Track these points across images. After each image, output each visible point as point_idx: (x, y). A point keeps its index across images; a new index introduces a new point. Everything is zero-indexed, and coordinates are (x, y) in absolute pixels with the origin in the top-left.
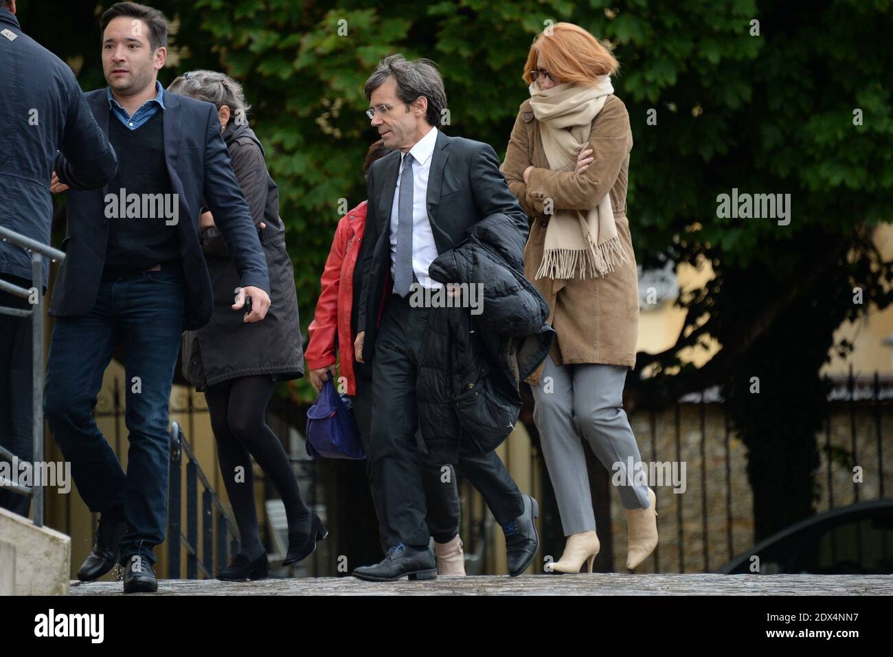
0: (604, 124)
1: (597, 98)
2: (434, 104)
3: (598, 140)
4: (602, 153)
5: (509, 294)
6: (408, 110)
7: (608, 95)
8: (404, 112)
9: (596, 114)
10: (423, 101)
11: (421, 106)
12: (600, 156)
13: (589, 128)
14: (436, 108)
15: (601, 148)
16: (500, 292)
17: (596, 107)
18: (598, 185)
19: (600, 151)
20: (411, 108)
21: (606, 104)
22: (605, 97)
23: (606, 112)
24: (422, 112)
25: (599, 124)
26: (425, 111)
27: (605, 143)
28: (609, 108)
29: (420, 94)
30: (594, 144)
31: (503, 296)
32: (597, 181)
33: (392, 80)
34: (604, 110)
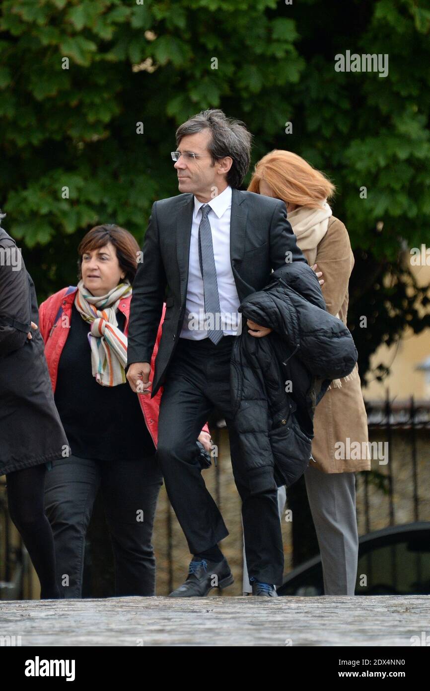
0: (329, 247)
1: (321, 222)
2: (238, 167)
3: (326, 263)
4: (332, 275)
5: (342, 336)
6: (213, 165)
7: (329, 218)
8: (209, 165)
9: (322, 237)
10: (229, 162)
11: (225, 165)
12: (330, 278)
13: (316, 251)
14: (238, 172)
15: (329, 271)
16: (336, 334)
17: (320, 231)
18: (331, 307)
19: (329, 273)
20: (216, 164)
21: (329, 227)
22: (328, 220)
23: (330, 235)
24: (224, 170)
25: (325, 248)
26: (227, 171)
27: (333, 265)
28: (333, 231)
29: (229, 154)
30: (322, 266)
31: (338, 337)
32: (330, 303)
33: (207, 132)
34: (328, 233)
